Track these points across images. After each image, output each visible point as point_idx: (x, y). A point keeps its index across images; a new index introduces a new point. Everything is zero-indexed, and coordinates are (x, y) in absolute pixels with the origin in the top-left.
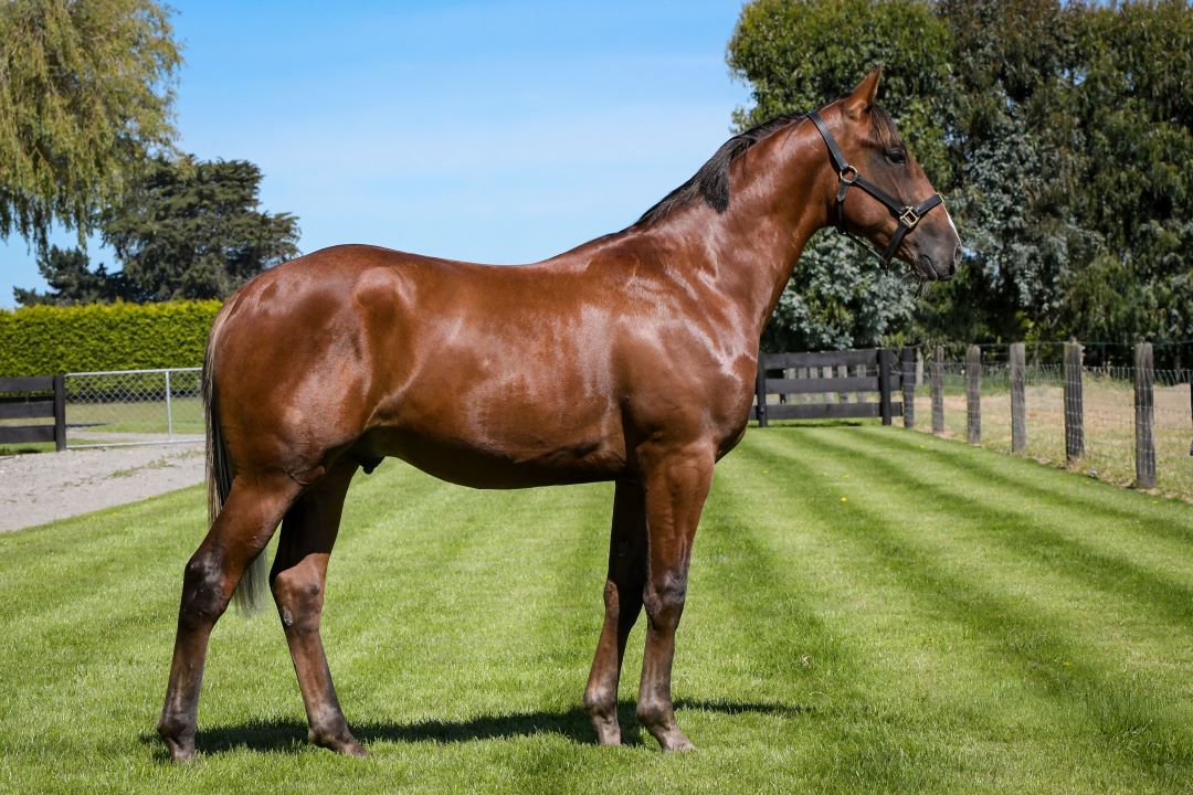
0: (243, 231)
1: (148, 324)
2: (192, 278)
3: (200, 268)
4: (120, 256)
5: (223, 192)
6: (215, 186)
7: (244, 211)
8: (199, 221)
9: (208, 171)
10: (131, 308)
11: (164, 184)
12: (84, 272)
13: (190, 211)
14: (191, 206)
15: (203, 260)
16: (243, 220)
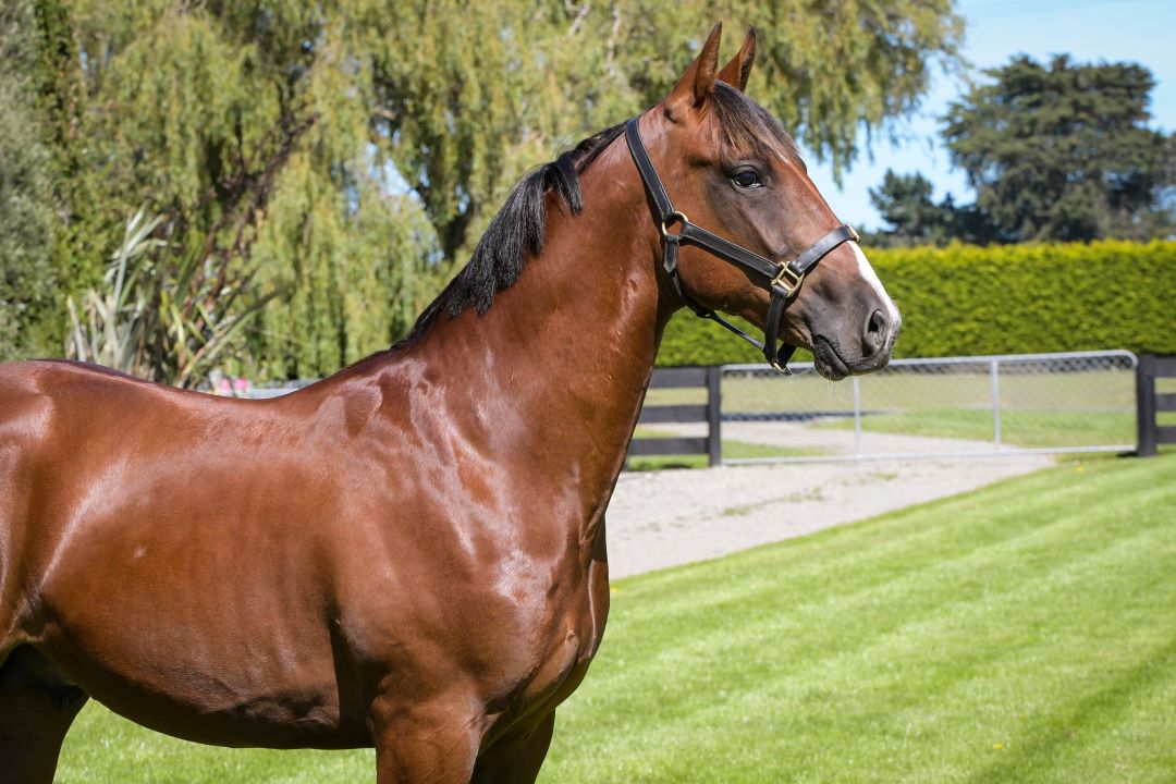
0: (1130, 153)
1: (992, 274)
2: (1063, 212)
3: (1077, 199)
4: (973, 183)
5: (1106, 103)
6: (1095, 95)
7: (1131, 128)
8: (1073, 139)
9: (1087, 76)
10: (972, 252)
11: (1030, 91)
12: (926, 203)
13: (1063, 127)
14: (1064, 120)
15: (1079, 189)
16: (1130, 138)
